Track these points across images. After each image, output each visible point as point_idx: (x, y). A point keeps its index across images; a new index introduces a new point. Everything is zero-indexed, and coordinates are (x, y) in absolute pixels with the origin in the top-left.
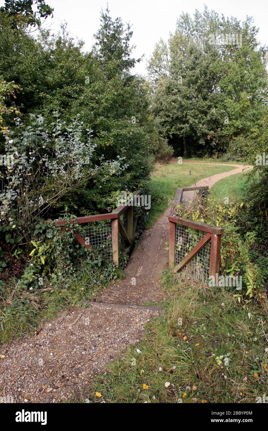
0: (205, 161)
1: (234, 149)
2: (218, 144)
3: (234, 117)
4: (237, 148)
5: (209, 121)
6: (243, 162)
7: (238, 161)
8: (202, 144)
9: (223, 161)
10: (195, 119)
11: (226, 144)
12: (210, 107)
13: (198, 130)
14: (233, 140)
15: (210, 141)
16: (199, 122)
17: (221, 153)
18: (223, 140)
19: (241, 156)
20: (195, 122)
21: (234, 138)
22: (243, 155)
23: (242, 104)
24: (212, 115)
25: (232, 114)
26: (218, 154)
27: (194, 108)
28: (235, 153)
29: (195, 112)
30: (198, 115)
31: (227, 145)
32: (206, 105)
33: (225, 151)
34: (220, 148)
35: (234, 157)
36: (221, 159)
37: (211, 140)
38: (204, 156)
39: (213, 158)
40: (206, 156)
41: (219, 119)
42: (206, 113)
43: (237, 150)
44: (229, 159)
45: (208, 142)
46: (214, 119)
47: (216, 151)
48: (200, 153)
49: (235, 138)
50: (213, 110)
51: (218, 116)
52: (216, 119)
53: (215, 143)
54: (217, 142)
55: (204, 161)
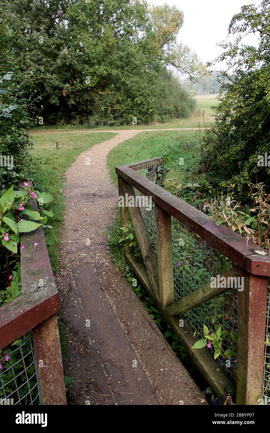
0: (63, 129)
1: (103, 109)
2: (78, 103)
3: (96, 61)
4: (106, 107)
5: (59, 67)
6: (118, 126)
7: (112, 125)
8: (54, 103)
9: (90, 127)
10: (39, 65)
11: (91, 102)
12: (59, 47)
13: (45, 82)
14: (100, 95)
15: (66, 99)
16: (46, 70)
17: (85, 115)
18: (86, 97)
19: (114, 118)
20: (39, 70)
21: (100, 93)
22: (116, 116)
23: (106, 42)
24: (65, 59)
25: (93, 56)
26: (80, 118)
27: (36, 49)
28: (105, 114)
29: (39, 55)
30: (42, 58)
31: (93, 103)
32: (54, 44)
33: (91, 113)
34: (83, 109)
35: (104, 120)
36: (86, 125)
37: (68, 97)
38: (59, 122)
39: (74, 125)
40: (61, 122)
41: (75, 63)
42: (55, 56)
43: (107, 109)
44: (97, 124)
45: (63, 100)
46: (68, 64)
47: (76, 114)
48: (53, 119)
49: (103, 93)
50: (65, 51)
51: (73, 59)
52: (70, 65)
53: (75, 101)
54: (77, 100)
55: (61, 130)
